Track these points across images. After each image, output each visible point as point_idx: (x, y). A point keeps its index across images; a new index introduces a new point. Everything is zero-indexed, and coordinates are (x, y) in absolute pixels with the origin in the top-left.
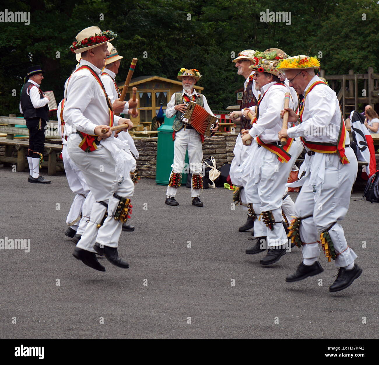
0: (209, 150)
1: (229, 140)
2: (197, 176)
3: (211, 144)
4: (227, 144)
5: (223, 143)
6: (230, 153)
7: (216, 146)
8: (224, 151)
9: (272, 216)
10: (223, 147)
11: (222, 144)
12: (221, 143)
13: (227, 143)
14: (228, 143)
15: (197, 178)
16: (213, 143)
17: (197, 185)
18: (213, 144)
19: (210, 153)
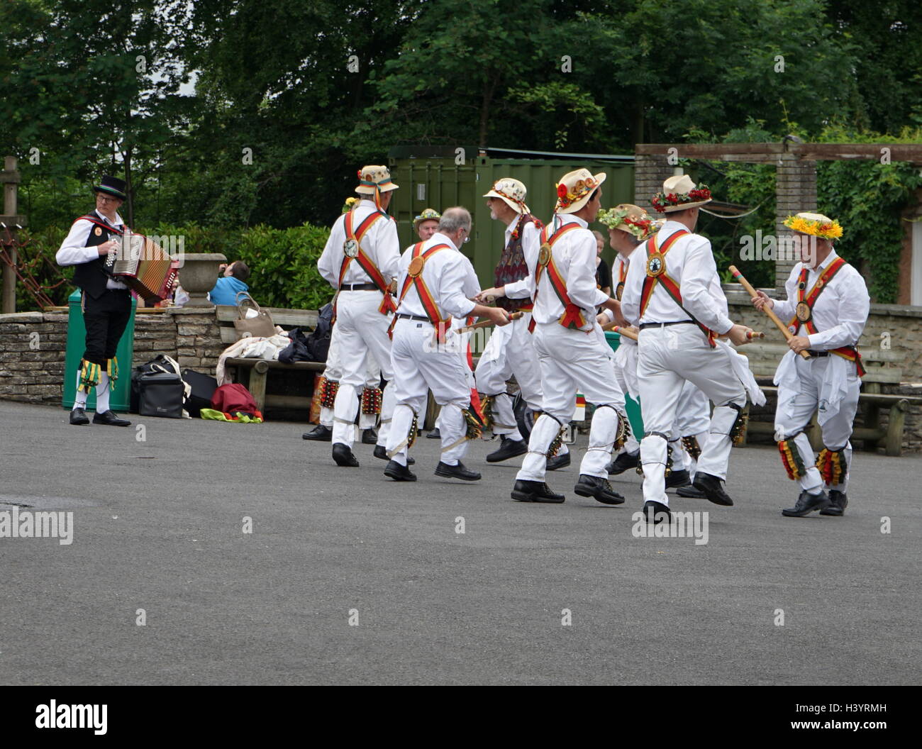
0: (140, 343)
1: (183, 324)
2: (370, 390)
3: (143, 331)
4: (181, 331)
5: (169, 328)
6: (184, 350)
7: (155, 335)
8: (172, 345)
9: (696, 442)
10: (168, 336)
11: (167, 331)
12: (166, 328)
13: (180, 328)
14: (183, 329)
15: (371, 394)
16: (149, 328)
17: (370, 407)
18: (148, 331)
19: (142, 348)
